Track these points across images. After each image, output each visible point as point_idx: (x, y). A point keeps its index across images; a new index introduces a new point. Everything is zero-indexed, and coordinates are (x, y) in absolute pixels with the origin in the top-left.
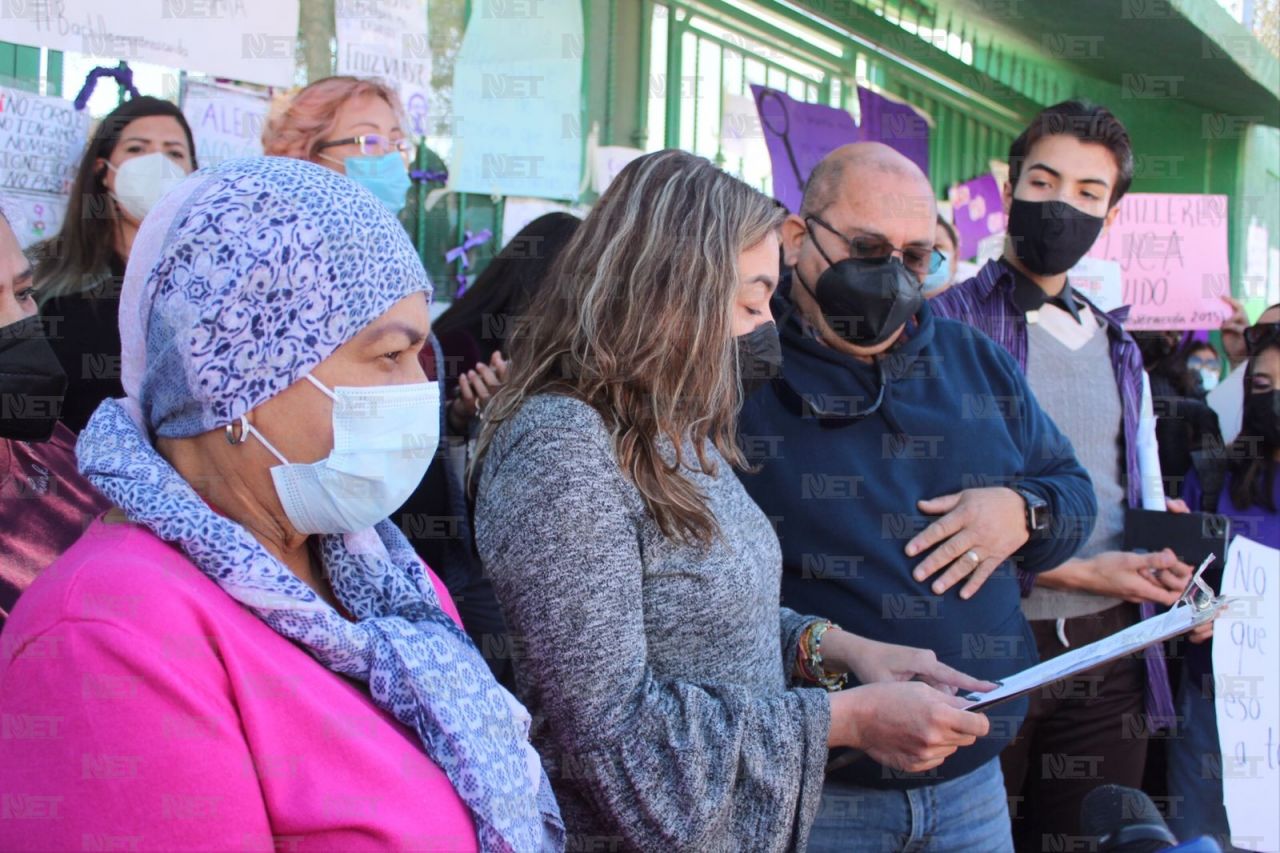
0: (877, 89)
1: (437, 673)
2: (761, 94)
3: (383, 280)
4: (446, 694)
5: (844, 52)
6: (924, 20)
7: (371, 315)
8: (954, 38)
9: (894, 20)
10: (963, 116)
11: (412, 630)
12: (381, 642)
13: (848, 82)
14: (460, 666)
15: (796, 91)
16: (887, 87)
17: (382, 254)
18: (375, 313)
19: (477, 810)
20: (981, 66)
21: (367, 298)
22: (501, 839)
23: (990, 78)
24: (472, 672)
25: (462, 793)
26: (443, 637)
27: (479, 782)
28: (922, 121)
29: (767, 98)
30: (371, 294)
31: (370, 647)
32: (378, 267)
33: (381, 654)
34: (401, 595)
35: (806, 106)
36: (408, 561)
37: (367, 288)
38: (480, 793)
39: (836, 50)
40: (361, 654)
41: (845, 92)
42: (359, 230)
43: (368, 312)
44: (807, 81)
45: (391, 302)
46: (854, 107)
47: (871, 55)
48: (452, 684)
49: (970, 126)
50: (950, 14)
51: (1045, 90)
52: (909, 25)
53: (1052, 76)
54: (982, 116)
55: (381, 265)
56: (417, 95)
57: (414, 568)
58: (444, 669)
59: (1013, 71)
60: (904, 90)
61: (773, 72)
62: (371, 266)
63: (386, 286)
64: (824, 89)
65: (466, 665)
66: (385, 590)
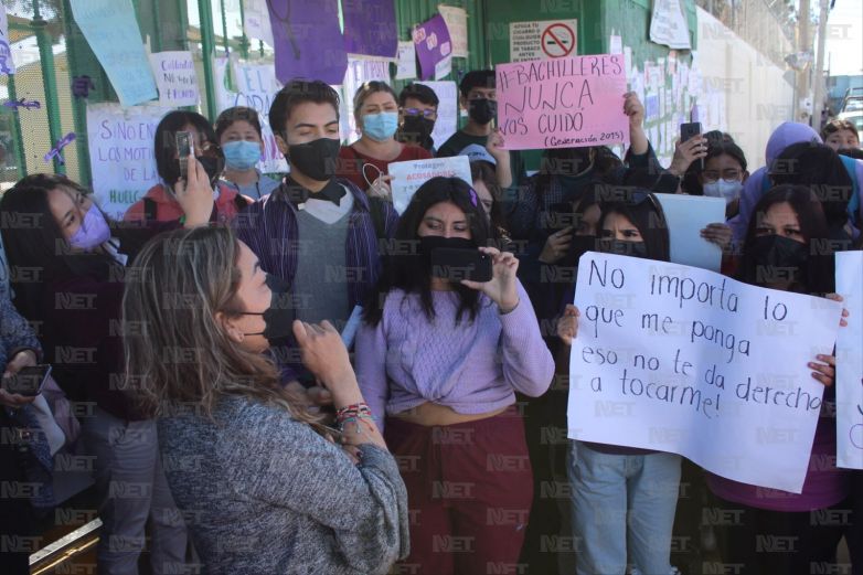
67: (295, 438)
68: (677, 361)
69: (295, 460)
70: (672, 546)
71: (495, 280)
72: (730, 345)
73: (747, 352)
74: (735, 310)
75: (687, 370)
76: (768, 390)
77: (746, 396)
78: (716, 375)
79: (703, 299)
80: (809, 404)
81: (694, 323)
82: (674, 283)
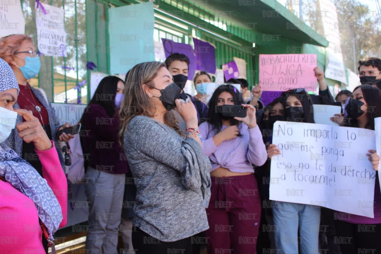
0: (199, 38)
1: (24, 174)
2: (164, 41)
3: (8, 82)
4: (27, 179)
5: (189, 28)
6: (211, 18)
7: (4, 90)
8: (220, 23)
9: (202, 19)
10: (225, 45)
11: (17, 164)
12: (9, 167)
13: (190, 36)
14: (30, 172)
15: (175, 40)
16: (201, 37)
17: (9, 77)
18: (5, 89)
19: (38, 204)
20: (229, 31)
21: (4, 85)
22: (44, 211)
23: (231, 34)
24: (34, 173)
25: (34, 201)
26: (25, 165)
27: (39, 198)
28: (212, 47)
29: (166, 42)
30: (5, 85)
31: (6, 168)
32: (8, 79)
33: (9, 170)
34: (11, 157)
35: (178, 44)
36: (9, 150)
37: (4, 83)
38: (39, 200)
39: (186, 28)
40: (3, 170)
41: (189, 39)
42: (4, 70)
43: (3, 89)
44: (178, 37)
45: (10, 88)
46: (192, 44)
47: (196, 29)
48: (28, 177)
49: (227, 48)
50: (219, 17)
51: (248, 37)
52: (207, 20)
53: (249, 33)
54: (229, 44)
55: (9, 79)
56: (62, 45)
57: (11, 151)
58: (26, 173)
59: (238, 32)
60: (207, 38)
61: (167, 34)
62: (6, 78)
63: (9, 84)
64: (183, 39)
65: (32, 171)
66: (6, 157)
67: (156, 135)
68: (316, 164)
69: (155, 143)
70: (320, 229)
71: (247, 117)
72: (336, 153)
73: (343, 155)
74: (337, 138)
75: (321, 168)
76: (353, 170)
77: (345, 174)
78: (333, 167)
79: (325, 137)
80: (370, 176)
81: (322, 148)
82: (313, 132)
